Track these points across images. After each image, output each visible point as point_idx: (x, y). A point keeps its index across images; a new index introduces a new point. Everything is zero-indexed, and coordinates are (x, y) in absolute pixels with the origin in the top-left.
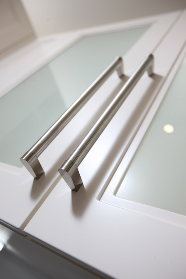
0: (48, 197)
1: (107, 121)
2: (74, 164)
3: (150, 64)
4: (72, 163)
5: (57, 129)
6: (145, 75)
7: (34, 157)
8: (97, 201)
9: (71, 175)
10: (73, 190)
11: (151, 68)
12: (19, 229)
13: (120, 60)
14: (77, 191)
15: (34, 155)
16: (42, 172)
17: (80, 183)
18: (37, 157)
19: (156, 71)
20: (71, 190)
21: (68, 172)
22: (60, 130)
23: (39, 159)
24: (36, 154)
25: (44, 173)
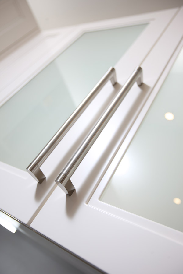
0: (50, 197)
1: (95, 137)
2: (67, 176)
3: (139, 76)
4: (65, 176)
5: (55, 142)
6: (135, 85)
7: (37, 167)
8: (85, 204)
9: (65, 185)
10: (67, 195)
11: (140, 79)
12: (26, 224)
13: (113, 70)
14: (70, 196)
15: (37, 166)
16: (44, 177)
17: (73, 189)
18: (39, 167)
19: (145, 81)
20: (66, 195)
21: (62, 183)
22: (57, 143)
23: (41, 168)
24: (38, 165)
25: (45, 178)
